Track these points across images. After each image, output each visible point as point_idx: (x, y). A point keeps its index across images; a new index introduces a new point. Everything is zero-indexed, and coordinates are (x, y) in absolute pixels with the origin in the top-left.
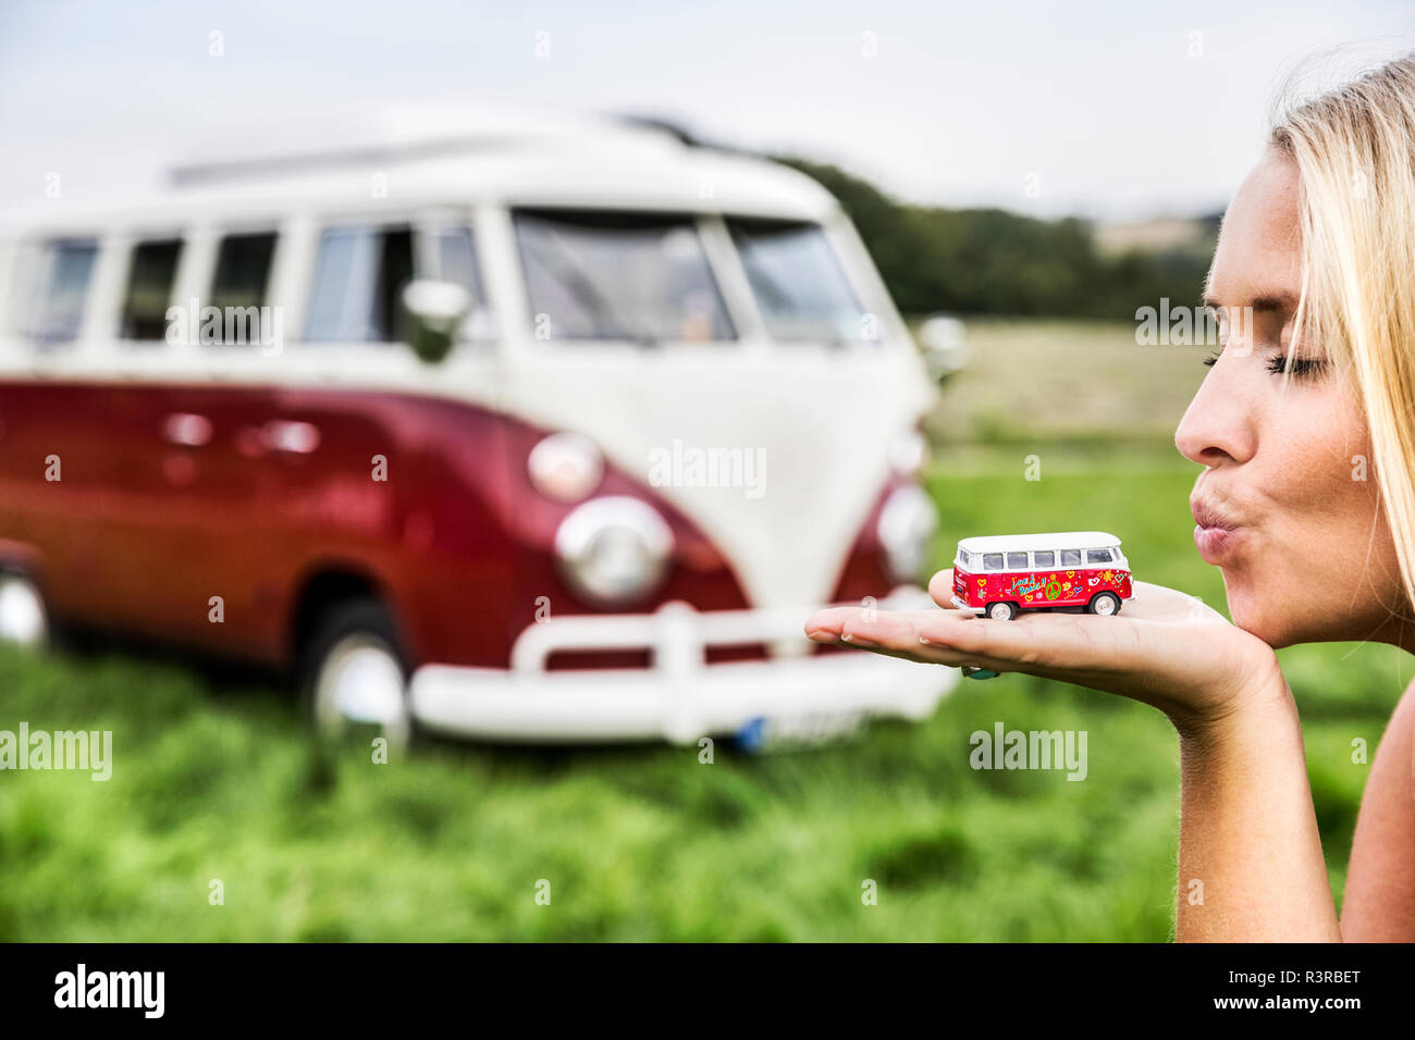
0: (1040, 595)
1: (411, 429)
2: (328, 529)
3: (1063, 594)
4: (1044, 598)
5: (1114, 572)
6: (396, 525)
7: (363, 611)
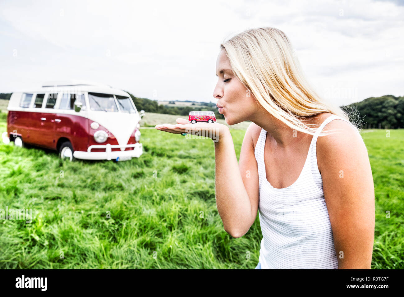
0: (200, 119)
1: (74, 120)
2: (63, 133)
3: (203, 119)
4: (200, 120)
5: (212, 116)
6: (72, 132)
7: (68, 143)
